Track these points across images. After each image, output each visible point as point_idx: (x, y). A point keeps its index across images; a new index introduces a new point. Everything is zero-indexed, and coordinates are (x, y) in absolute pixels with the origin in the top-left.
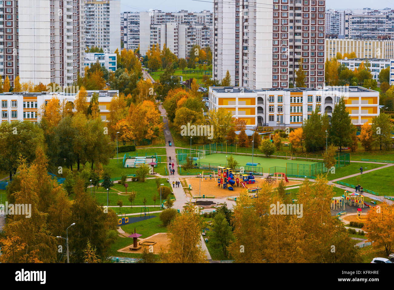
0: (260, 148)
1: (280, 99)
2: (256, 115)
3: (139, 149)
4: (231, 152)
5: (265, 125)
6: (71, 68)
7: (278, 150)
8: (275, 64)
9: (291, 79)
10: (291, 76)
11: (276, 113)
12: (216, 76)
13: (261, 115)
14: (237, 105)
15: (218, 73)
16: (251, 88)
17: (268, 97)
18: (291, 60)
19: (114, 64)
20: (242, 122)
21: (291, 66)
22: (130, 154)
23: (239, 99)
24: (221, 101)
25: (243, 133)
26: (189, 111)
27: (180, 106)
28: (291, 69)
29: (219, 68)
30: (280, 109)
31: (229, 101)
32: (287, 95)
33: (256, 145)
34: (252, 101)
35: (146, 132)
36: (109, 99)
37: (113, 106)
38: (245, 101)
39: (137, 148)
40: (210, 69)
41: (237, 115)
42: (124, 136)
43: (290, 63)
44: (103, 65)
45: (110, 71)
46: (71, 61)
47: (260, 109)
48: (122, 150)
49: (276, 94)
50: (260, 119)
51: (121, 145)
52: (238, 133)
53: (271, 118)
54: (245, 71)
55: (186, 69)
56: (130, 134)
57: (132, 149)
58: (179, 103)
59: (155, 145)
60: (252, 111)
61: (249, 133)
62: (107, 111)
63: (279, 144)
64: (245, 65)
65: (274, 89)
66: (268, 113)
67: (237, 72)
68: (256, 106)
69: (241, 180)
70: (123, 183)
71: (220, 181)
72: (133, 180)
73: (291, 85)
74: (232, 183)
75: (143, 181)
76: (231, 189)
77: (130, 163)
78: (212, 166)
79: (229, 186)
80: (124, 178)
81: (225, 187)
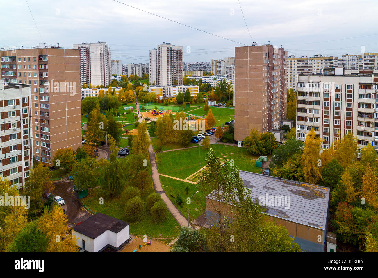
0: (164, 103)
1: (170, 89)
2: (163, 94)
3: (128, 104)
4: (155, 104)
6: (107, 81)
7: (169, 104)
8: (168, 78)
10: (173, 82)
11: (168, 93)
12: (151, 82)
13: (164, 93)
14: (157, 91)
15: (151, 81)
16: (161, 86)
17: (166, 88)
18: (173, 77)
19: (120, 79)
20: (159, 96)
21: (173, 79)
22: (125, 106)
23: (158, 89)
24: (152, 90)
25: (159, 99)
26: (143, 93)
27: (140, 91)
28: (173, 80)
29: (151, 80)
30: (170, 92)
31: (155, 90)
32: (172, 88)
33: (163, 102)
34: (162, 89)
35: (130, 99)
36: (119, 90)
37: (120, 92)
38: (159, 90)
40: (149, 80)
41: (157, 94)
42: (123, 101)
44: (117, 79)
45: (119, 81)
46: (107, 79)
47: (164, 92)
48: (123, 105)
49: (169, 87)
50: (164, 95)
51: (123, 103)
52: (157, 99)
53: (167, 94)
55: (142, 80)
56: (125, 100)
57: (126, 104)
58: (140, 90)
59: (133, 103)
60: (162, 93)
61: (161, 99)
62: (118, 93)
63: (169, 102)
64: (159, 79)
65: (168, 86)
66: (166, 93)
67: (157, 81)
69: (158, 113)
70: (123, 115)
71: (152, 113)
72: (126, 114)
73: (173, 85)
74: (156, 114)
75: (129, 114)
76: (156, 116)
77: (125, 108)
78: (150, 109)
79: (155, 114)
80: (123, 113)
81: (154, 115)
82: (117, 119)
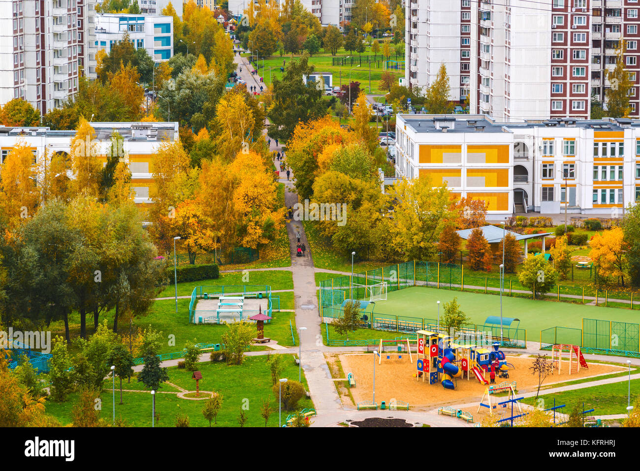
0: (522, 276)
1: (571, 147)
2: (511, 186)
3: (226, 272)
4: (449, 284)
5: (532, 211)
6: (62, 62)
7: (563, 279)
8: (558, 57)
9: (596, 91)
10: (597, 83)
11: (558, 180)
12: (413, 75)
13: (522, 185)
14: (464, 162)
15: (419, 69)
16: (497, 118)
17: (539, 142)
18: (596, 44)
19: (167, 41)
20: (477, 203)
21: (597, 59)
22: (207, 286)
23: (470, 147)
24: (426, 152)
25: (478, 236)
26: (346, 178)
27: (326, 167)
28: (597, 67)
29: (420, 55)
30: (569, 172)
31: (445, 154)
32: (585, 138)
33: (512, 265)
34: (502, 152)
35: (243, 231)
36: (151, 147)
37: (161, 163)
38: (483, 154)
39: (223, 271)
40: (400, 54)
41: (463, 187)
42: (191, 241)
43: (593, 51)
44: (140, 44)
45: (157, 59)
46: (62, 45)
47: (520, 172)
48: (189, 276)
49: (560, 134)
50: (520, 195)
51: (185, 264)
52: (466, 234)
53: (548, 194)
54: (484, 73)
55: (342, 52)
56: (207, 237)
57: (209, 274)
58: (321, 158)
59: (266, 261)
60: (502, 179)
61: (493, 235)
62: (149, 175)
63: (564, 265)
64: (485, 57)
65: (555, 122)
66: (540, 182)
67: (465, 68)
68: (510, 165)
69: (472, 363)
70: (190, 366)
71: (423, 366)
72: (215, 359)
73: (596, 110)
74: (452, 372)
75: (238, 362)
76: (449, 386)
77: (205, 311)
78: (403, 323)
79: (444, 377)
80: (193, 355)
81: (434, 380)
82: (145, 404)
